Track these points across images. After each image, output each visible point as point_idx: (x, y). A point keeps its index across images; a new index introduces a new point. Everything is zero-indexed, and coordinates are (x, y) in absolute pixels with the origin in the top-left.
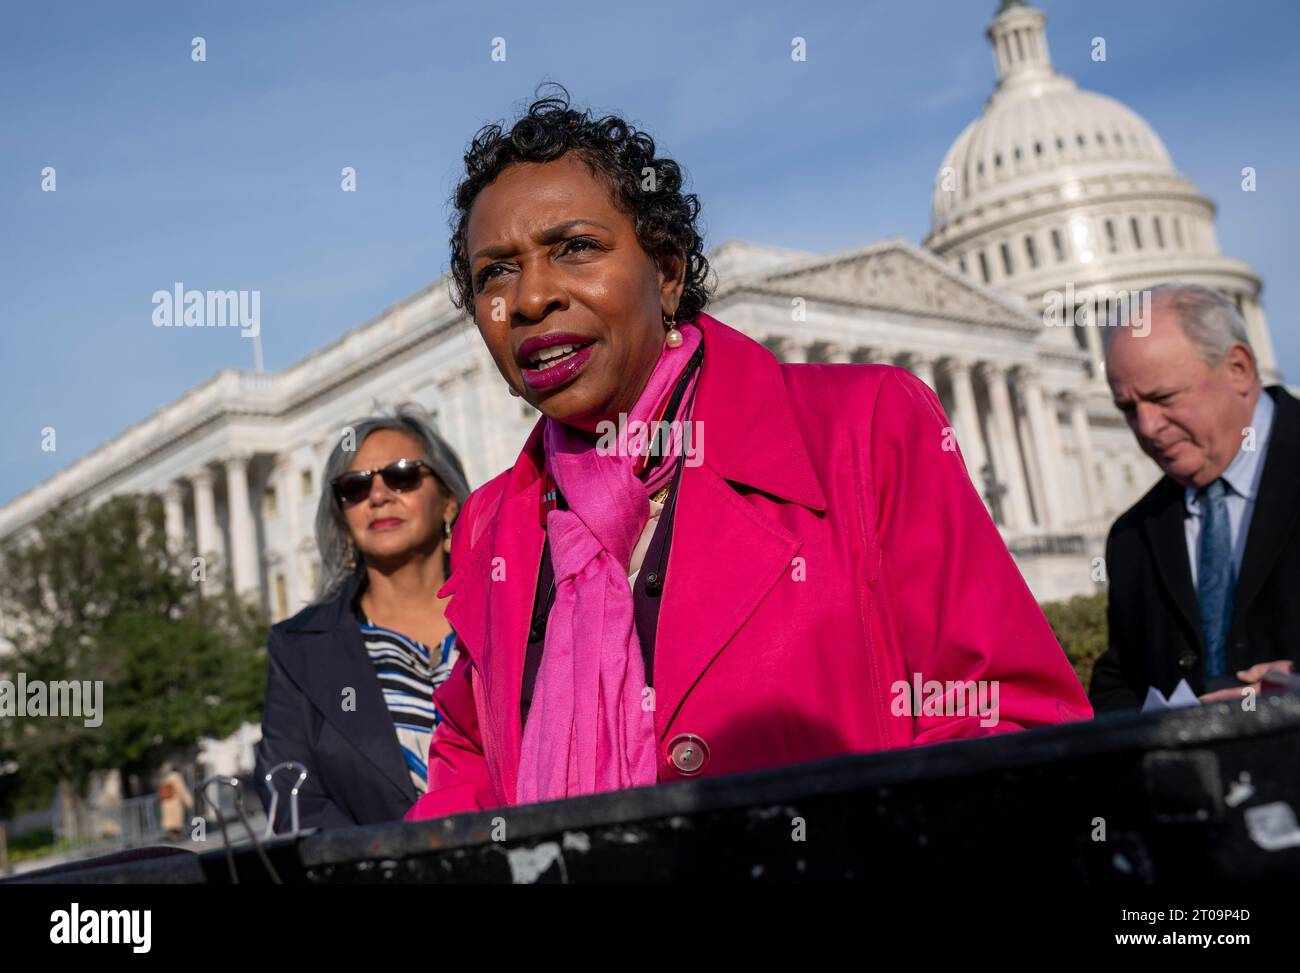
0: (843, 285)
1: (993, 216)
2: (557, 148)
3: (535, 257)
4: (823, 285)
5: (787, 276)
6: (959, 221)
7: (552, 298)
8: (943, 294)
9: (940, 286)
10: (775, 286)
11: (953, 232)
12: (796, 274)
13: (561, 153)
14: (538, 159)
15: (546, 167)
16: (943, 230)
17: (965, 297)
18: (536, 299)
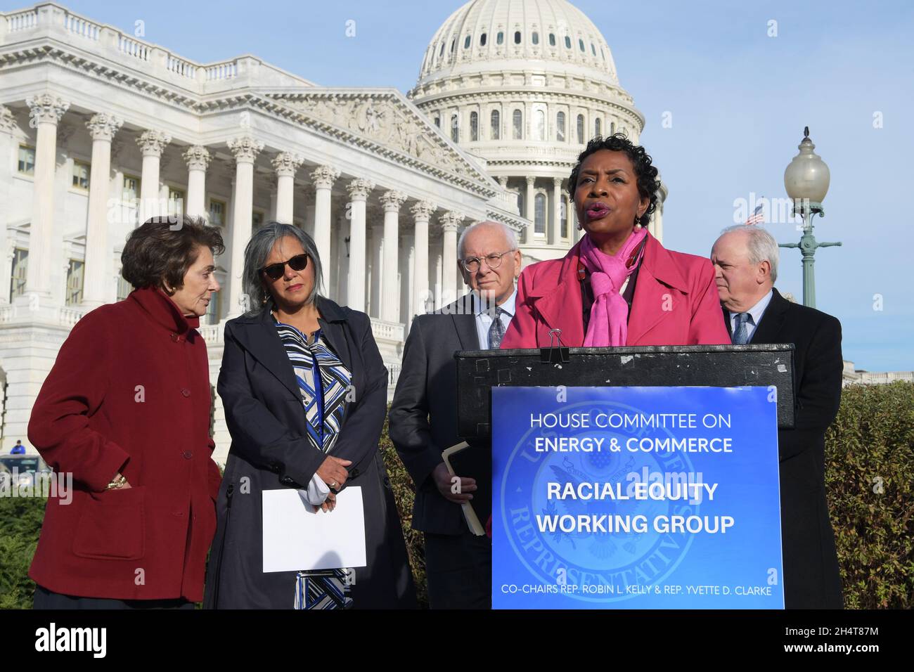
0: (339, 117)
1: (471, 85)
2: (620, 148)
3: (604, 177)
4: (321, 113)
5: (292, 98)
6: (441, 83)
7: (605, 191)
8: (421, 144)
9: (420, 137)
10: (280, 104)
11: (435, 92)
12: (300, 98)
13: (620, 150)
14: (613, 150)
15: (614, 152)
16: (427, 88)
17: (439, 151)
18: (600, 190)
